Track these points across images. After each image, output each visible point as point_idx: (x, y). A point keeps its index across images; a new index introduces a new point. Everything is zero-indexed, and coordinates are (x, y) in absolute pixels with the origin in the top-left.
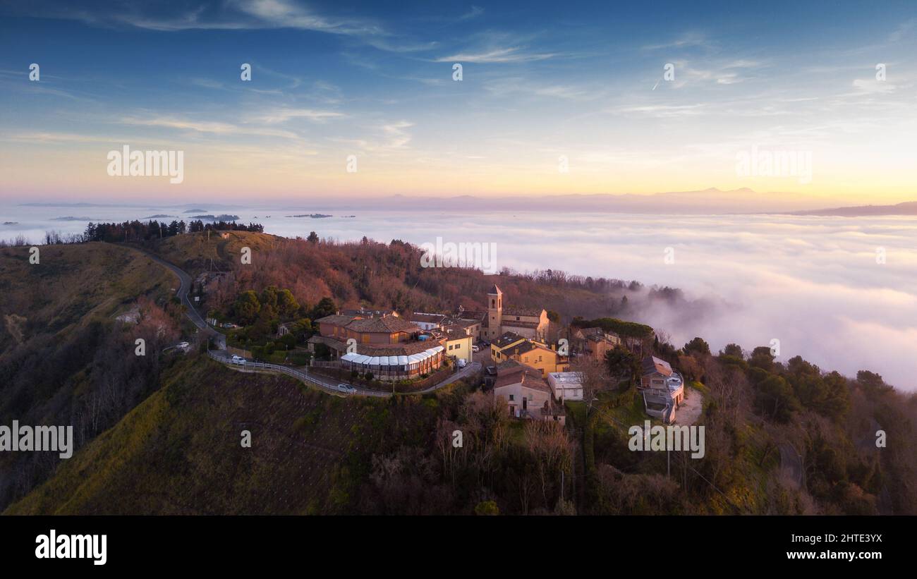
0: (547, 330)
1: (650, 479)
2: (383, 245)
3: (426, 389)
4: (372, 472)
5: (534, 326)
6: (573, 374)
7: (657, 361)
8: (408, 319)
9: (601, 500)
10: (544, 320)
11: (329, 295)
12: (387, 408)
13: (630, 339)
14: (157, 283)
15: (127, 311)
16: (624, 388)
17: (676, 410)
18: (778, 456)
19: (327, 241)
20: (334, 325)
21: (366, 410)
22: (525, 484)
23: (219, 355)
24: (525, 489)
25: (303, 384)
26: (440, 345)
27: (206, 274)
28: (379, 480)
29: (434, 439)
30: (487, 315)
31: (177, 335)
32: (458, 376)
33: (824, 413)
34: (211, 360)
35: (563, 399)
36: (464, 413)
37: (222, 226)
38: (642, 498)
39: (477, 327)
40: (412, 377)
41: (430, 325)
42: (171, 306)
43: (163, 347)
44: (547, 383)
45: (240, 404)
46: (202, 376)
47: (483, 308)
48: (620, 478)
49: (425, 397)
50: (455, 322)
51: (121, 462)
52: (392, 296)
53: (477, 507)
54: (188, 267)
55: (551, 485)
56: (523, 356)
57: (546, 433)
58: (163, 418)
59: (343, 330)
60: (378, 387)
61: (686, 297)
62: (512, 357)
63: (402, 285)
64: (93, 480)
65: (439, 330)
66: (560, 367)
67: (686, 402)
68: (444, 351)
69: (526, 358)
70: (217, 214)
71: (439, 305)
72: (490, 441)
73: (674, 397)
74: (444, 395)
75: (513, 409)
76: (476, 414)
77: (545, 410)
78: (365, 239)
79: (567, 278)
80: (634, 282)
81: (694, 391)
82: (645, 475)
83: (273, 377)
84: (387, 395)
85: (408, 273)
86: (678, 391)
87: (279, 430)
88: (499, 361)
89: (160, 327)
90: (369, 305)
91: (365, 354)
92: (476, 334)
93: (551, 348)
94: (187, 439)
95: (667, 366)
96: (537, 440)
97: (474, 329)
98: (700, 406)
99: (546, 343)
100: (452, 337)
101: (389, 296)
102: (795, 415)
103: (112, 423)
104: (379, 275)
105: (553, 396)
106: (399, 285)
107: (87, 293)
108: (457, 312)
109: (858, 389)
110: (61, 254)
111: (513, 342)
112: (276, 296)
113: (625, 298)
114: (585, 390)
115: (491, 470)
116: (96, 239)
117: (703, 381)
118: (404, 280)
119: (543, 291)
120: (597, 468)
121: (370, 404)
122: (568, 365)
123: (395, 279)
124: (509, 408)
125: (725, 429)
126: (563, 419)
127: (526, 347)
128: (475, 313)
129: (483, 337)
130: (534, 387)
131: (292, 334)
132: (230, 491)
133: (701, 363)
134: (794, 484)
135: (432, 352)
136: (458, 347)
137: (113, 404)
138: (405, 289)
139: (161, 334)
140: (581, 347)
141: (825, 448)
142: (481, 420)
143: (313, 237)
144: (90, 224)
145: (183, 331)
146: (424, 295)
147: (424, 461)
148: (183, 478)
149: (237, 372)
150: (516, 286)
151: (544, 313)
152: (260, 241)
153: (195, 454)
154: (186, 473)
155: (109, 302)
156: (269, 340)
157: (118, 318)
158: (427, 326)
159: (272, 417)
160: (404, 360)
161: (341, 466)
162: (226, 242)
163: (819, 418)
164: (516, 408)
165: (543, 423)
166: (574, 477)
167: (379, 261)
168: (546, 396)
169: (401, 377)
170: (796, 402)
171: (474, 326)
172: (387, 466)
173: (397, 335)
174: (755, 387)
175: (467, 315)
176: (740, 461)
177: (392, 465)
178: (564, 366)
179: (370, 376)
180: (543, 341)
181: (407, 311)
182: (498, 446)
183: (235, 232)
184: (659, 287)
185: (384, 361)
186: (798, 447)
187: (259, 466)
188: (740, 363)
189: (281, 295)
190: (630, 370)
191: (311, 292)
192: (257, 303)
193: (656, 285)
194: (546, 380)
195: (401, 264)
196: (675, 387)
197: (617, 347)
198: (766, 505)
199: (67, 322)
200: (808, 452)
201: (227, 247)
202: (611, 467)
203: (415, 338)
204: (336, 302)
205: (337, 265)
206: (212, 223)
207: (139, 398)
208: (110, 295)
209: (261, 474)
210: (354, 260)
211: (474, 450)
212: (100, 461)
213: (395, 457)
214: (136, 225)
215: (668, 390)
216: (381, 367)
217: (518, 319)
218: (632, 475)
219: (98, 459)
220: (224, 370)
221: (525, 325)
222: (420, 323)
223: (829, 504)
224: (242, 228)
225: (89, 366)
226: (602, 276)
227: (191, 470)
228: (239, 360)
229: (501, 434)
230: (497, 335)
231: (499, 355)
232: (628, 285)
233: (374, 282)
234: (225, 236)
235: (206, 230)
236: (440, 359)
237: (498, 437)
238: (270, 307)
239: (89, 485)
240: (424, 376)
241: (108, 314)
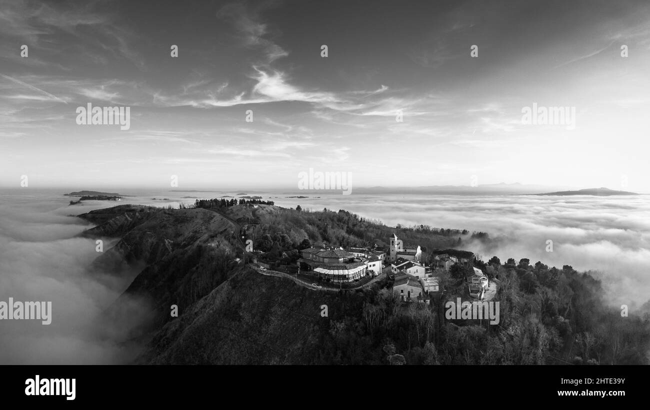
0: (420, 257)
1: (472, 328)
2: (335, 212)
3: (357, 287)
4: (330, 329)
5: (414, 254)
6: (434, 278)
7: (475, 269)
8: (348, 251)
9: (447, 340)
10: (419, 251)
11: (307, 238)
12: (337, 297)
13: (462, 259)
14: (225, 228)
15: (213, 241)
16: (460, 283)
17: (485, 293)
18: (529, 309)
19: (306, 210)
20: (310, 253)
21: (327, 297)
22: (409, 335)
23: (254, 265)
24: (409, 338)
25: (295, 283)
26: (365, 264)
27: (247, 225)
28: (334, 333)
29: (362, 313)
30: (389, 249)
31: (234, 254)
32: (374, 280)
33: (549, 287)
34: (250, 268)
35: (429, 291)
36: (377, 299)
37: (254, 202)
38: (468, 338)
39: (384, 255)
40: (350, 281)
41: (359, 254)
42: (232, 240)
43: (228, 260)
44: (420, 283)
45: (264, 290)
46: (246, 275)
47: (387, 245)
48: (457, 329)
49: (357, 291)
50: (373, 253)
51: (211, 311)
52: (340, 239)
53: (384, 347)
54: (239, 221)
55: (423, 335)
56: (408, 270)
57: (420, 309)
58: (229, 294)
59: (314, 256)
60: (333, 285)
61: (490, 237)
62: (402, 271)
63: (344, 233)
64: (201, 317)
65: (364, 257)
66: (427, 275)
67: (489, 288)
68: (367, 268)
69: (410, 271)
70: (252, 196)
71: (364, 244)
72: (391, 314)
73: (483, 286)
74: (367, 290)
75: (403, 297)
76: (383, 300)
77: (419, 297)
78: (325, 209)
79: (431, 229)
80: (464, 230)
81: (493, 283)
82: (469, 326)
83: (280, 278)
84: (337, 290)
85: (348, 227)
86: (486, 283)
87: (283, 305)
88: (396, 272)
89: (227, 250)
90: (328, 244)
91: (326, 269)
92: (383, 258)
93: (422, 265)
94: (240, 304)
95: (480, 271)
96: (415, 313)
97: (383, 256)
98: (496, 290)
99: (420, 263)
100: (371, 260)
101: (338, 239)
102: (537, 289)
103: (207, 293)
104: (332, 228)
105: (423, 290)
106: (343, 233)
107: (196, 232)
108: (373, 247)
109: (563, 274)
110: (185, 213)
111: (403, 263)
112: (281, 238)
113: (460, 238)
114: (440, 286)
115: (392, 329)
116: (199, 207)
117: (497, 277)
118: (346, 231)
119: (418, 236)
120: (446, 325)
121: (328, 294)
122: (431, 274)
123: (341, 230)
124: (401, 297)
125: (507, 300)
126: (428, 301)
127: (410, 265)
128: (383, 248)
129: (387, 260)
130: (414, 286)
131: (289, 257)
132: (260, 332)
133: (496, 269)
134: (536, 321)
135: (360, 268)
136: (374, 265)
137: (208, 285)
138: (347, 235)
139: (227, 253)
140: (438, 264)
141: (549, 302)
142: (386, 303)
143: (299, 208)
144: (197, 200)
145: (237, 253)
146: (356, 239)
147: (357, 324)
148: (238, 323)
149: (262, 275)
150: (404, 234)
151: (419, 248)
152: (272, 209)
153: (243, 312)
154: (239, 321)
155: (206, 236)
156: (278, 260)
157: (209, 244)
158: (358, 255)
159: (280, 298)
160: (346, 272)
161: (314, 325)
162: (256, 210)
163: (547, 289)
164: (404, 296)
165: (418, 304)
166: (434, 330)
167: (333, 220)
168: (420, 290)
169: (344, 281)
170: (538, 283)
171: (382, 255)
172: (338, 326)
173: (342, 259)
174: (520, 278)
175: (379, 249)
176: (513, 314)
177: (341, 326)
178: (429, 274)
179: (328, 280)
180: (418, 262)
181: (347, 247)
182: (395, 316)
183: (260, 205)
184: (477, 232)
185: (336, 272)
186: (538, 304)
187: (273, 322)
188: (514, 267)
189: (283, 237)
190: (462, 274)
191: (299, 236)
192: (272, 241)
193: (475, 232)
194: (420, 282)
195: (344, 223)
196: (484, 282)
197: (456, 263)
198: (524, 332)
199: (189, 244)
200: (542, 305)
201: (257, 212)
202: (452, 324)
203: (352, 261)
204: (311, 242)
205: (311, 223)
206: (249, 200)
207: (218, 283)
208: (205, 233)
209: (275, 325)
210: (320, 220)
211: (383, 319)
212: (203, 310)
213: (342, 322)
214: (216, 201)
215: (480, 283)
216: (334, 276)
217: (406, 251)
218: (463, 327)
219: (202, 308)
220: (256, 273)
221: (409, 254)
222: (354, 253)
223: (551, 327)
224: (264, 203)
225: (197, 265)
226: (449, 228)
227: (241, 320)
228: (263, 269)
229: (397, 310)
230: (394, 259)
231: (395, 269)
232: (461, 232)
233: (330, 231)
234: (256, 207)
235: (247, 203)
236: (365, 272)
237: (395, 312)
238: (278, 243)
239: (198, 319)
240: (356, 280)
241: (205, 242)
